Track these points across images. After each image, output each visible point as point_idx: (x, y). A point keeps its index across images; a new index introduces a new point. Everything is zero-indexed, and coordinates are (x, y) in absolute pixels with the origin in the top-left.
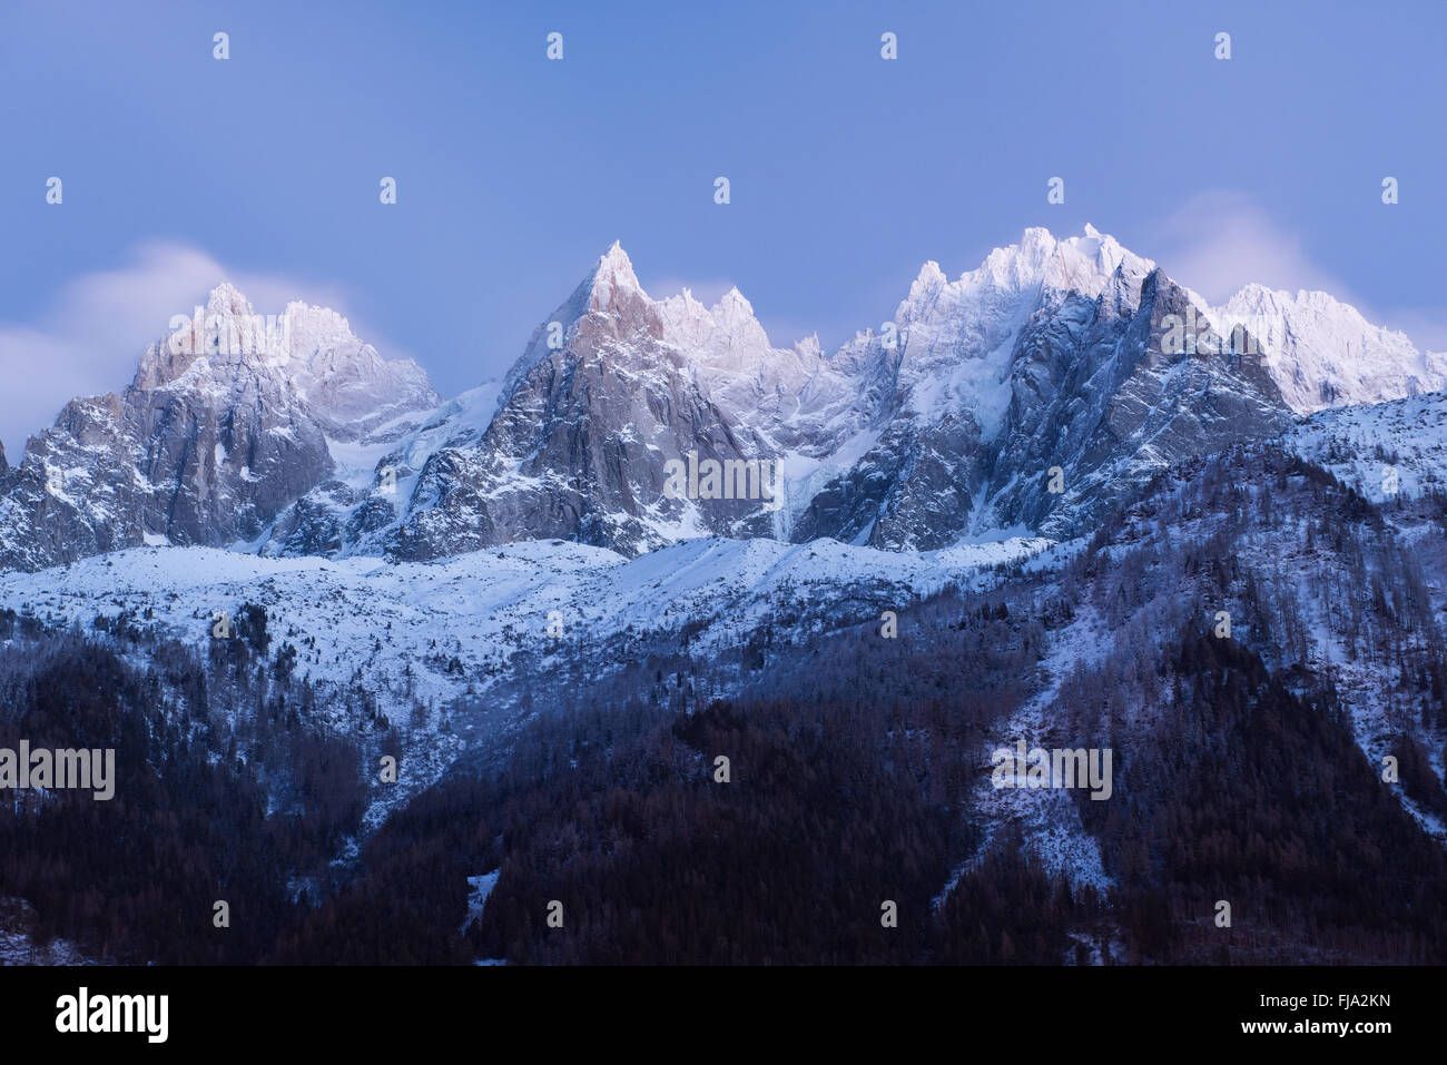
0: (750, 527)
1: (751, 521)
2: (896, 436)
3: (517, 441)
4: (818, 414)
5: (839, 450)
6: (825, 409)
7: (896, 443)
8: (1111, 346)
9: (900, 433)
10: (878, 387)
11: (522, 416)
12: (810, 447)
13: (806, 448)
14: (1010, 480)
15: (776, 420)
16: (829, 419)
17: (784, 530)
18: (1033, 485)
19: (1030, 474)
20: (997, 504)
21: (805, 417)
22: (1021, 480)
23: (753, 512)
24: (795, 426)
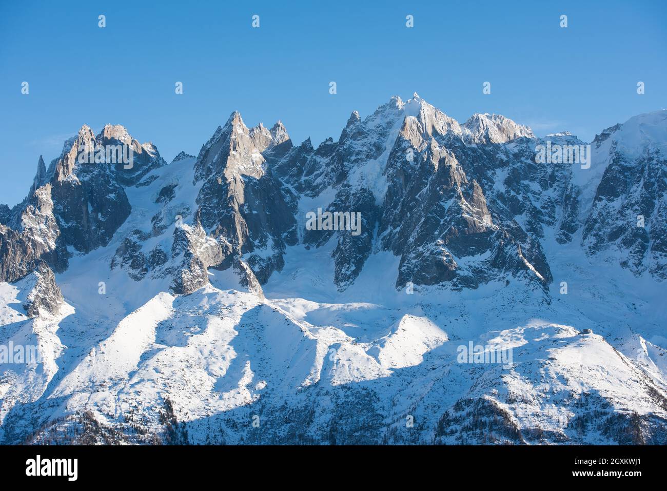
0: (289, 235)
1: (289, 233)
2: (343, 195)
3: (207, 220)
4: (311, 176)
5: (321, 195)
6: (314, 174)
7: (343, 198)
8: (426, 181)
9: (345, 194)
10: (335, 167)
11: (209, 208)
12: (309, 192)
13: (307, 193)
14: (387, 228)
15: (296, 180)
16: (316, 178)
17: (301, 236)
18: (396, 234)
19: (395, 228)
20: (382, 240)
21: (307, 178)
22: (392, 231)
23: (290, 229)
24: (303, 183)
